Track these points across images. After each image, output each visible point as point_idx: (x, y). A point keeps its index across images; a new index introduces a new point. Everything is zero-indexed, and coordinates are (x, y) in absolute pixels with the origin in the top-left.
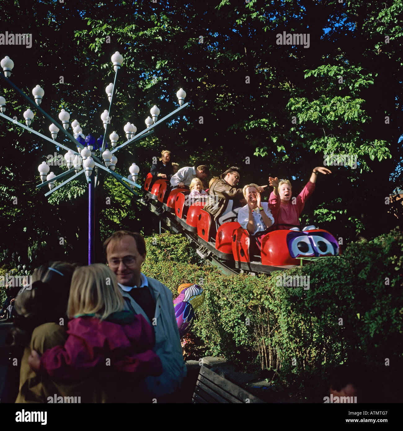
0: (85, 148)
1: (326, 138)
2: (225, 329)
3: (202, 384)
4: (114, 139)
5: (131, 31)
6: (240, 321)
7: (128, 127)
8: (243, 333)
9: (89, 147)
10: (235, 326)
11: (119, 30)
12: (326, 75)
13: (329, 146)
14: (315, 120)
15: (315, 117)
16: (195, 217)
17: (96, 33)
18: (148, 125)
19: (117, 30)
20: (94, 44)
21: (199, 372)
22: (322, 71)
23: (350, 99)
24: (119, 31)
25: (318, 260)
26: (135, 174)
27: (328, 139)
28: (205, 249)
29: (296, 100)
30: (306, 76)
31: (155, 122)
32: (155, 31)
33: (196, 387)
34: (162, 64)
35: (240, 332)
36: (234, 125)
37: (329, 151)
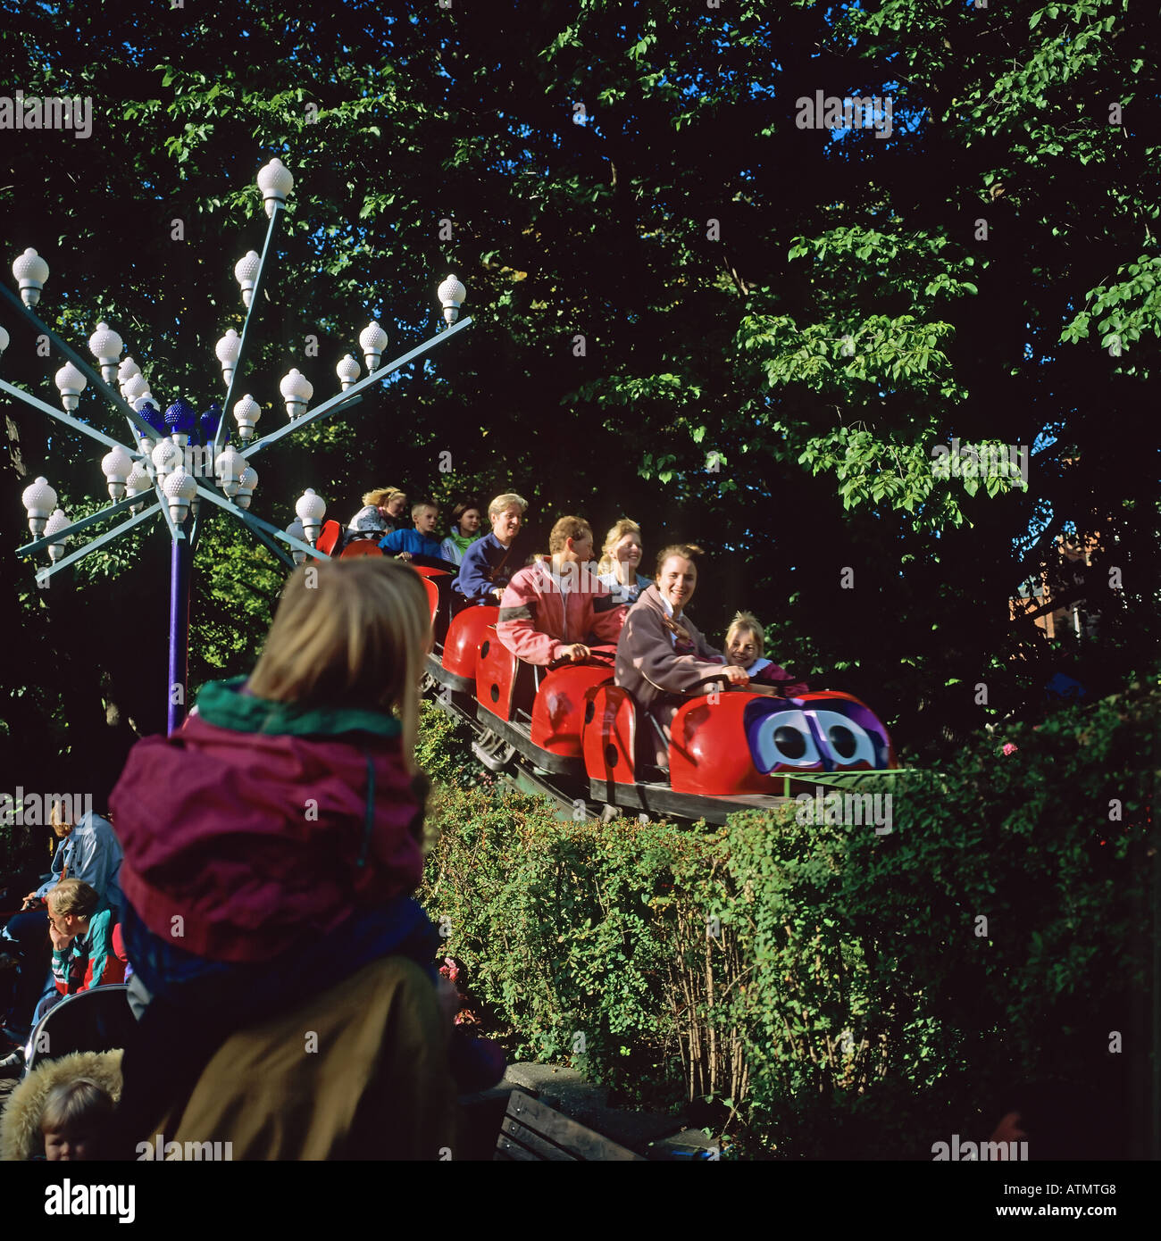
0: (166, 439)
1: (844, 431)
2: (578, 981)
3: (516, 1146)
4: (248, 416)
5: (290, 108)
6: (621, 957)
7: (292, 384)
8: (630, 992)
9: (176, 437)
10: (607, 972)
11: (255, 102)
12: (849, 256)
13: (852, 455)
14: (814, 379)
15: (811, 369)
16: (469, 649)
17: (188, 109)
18: (344, 379)
19: (251, 104)
20: (181, 140)
21: (506, 1107)
22: (839, 243)
23: (912, 323)
24: (254, 107)
25: (835, 781)
26: (314, 520)
27: (850, 434)
28: (496, 743)
29: (760, 322)
30: (791, 255)
31: (375, 371)
32: (363, 111)
33: (497, 1153)
34: (379, 205)
35: (622, 988)
36: (582, 389)
37: (851, 468)
